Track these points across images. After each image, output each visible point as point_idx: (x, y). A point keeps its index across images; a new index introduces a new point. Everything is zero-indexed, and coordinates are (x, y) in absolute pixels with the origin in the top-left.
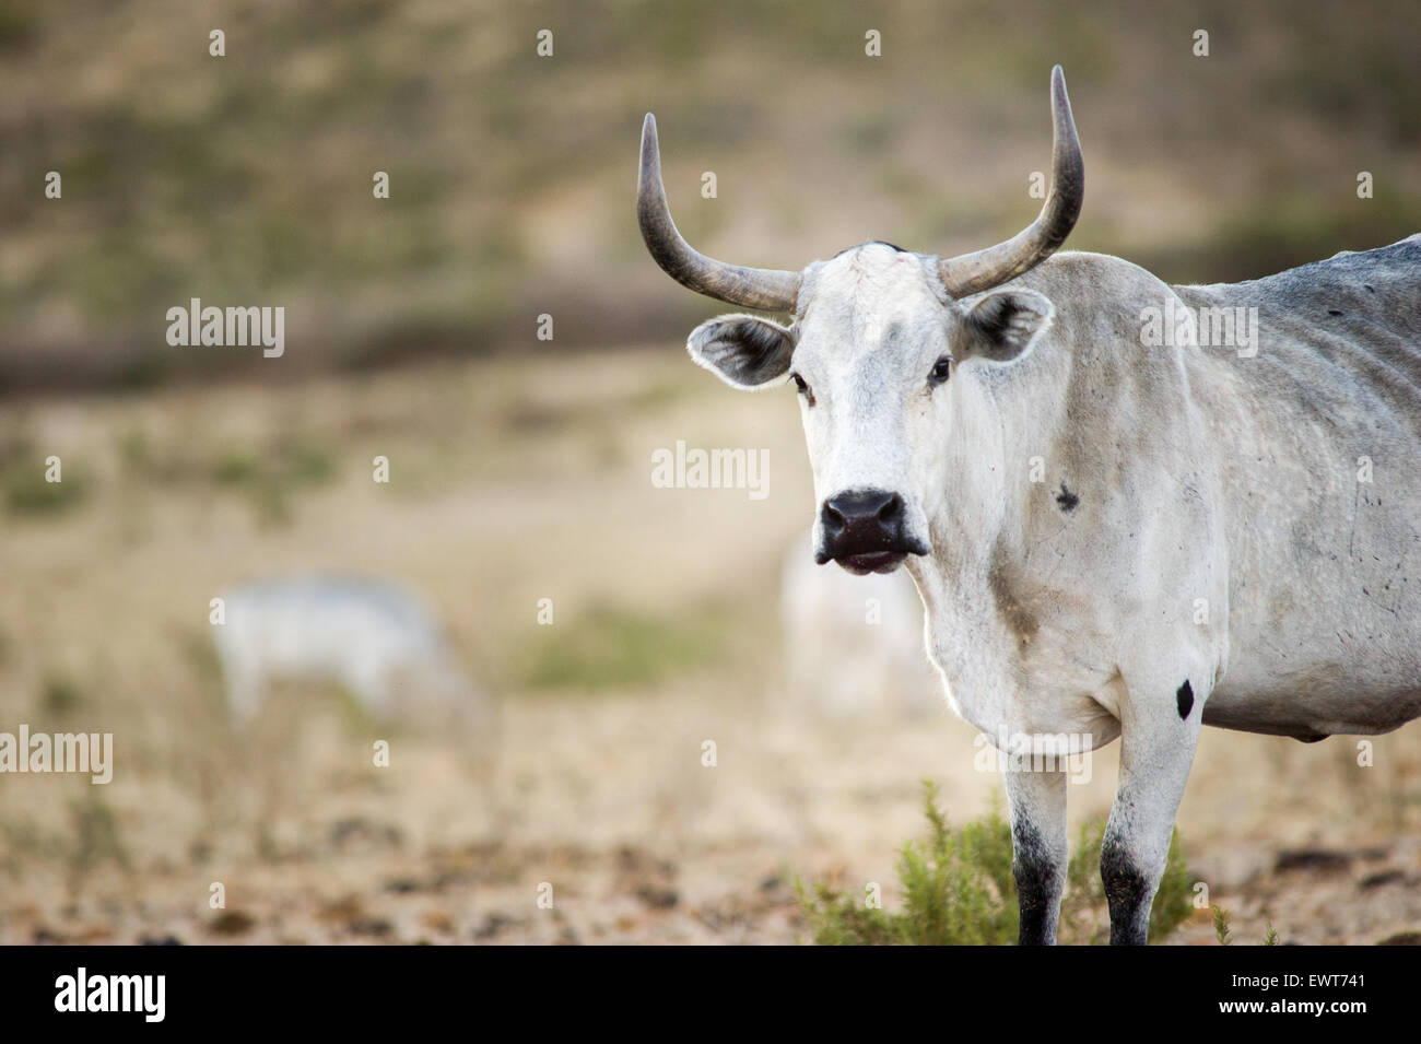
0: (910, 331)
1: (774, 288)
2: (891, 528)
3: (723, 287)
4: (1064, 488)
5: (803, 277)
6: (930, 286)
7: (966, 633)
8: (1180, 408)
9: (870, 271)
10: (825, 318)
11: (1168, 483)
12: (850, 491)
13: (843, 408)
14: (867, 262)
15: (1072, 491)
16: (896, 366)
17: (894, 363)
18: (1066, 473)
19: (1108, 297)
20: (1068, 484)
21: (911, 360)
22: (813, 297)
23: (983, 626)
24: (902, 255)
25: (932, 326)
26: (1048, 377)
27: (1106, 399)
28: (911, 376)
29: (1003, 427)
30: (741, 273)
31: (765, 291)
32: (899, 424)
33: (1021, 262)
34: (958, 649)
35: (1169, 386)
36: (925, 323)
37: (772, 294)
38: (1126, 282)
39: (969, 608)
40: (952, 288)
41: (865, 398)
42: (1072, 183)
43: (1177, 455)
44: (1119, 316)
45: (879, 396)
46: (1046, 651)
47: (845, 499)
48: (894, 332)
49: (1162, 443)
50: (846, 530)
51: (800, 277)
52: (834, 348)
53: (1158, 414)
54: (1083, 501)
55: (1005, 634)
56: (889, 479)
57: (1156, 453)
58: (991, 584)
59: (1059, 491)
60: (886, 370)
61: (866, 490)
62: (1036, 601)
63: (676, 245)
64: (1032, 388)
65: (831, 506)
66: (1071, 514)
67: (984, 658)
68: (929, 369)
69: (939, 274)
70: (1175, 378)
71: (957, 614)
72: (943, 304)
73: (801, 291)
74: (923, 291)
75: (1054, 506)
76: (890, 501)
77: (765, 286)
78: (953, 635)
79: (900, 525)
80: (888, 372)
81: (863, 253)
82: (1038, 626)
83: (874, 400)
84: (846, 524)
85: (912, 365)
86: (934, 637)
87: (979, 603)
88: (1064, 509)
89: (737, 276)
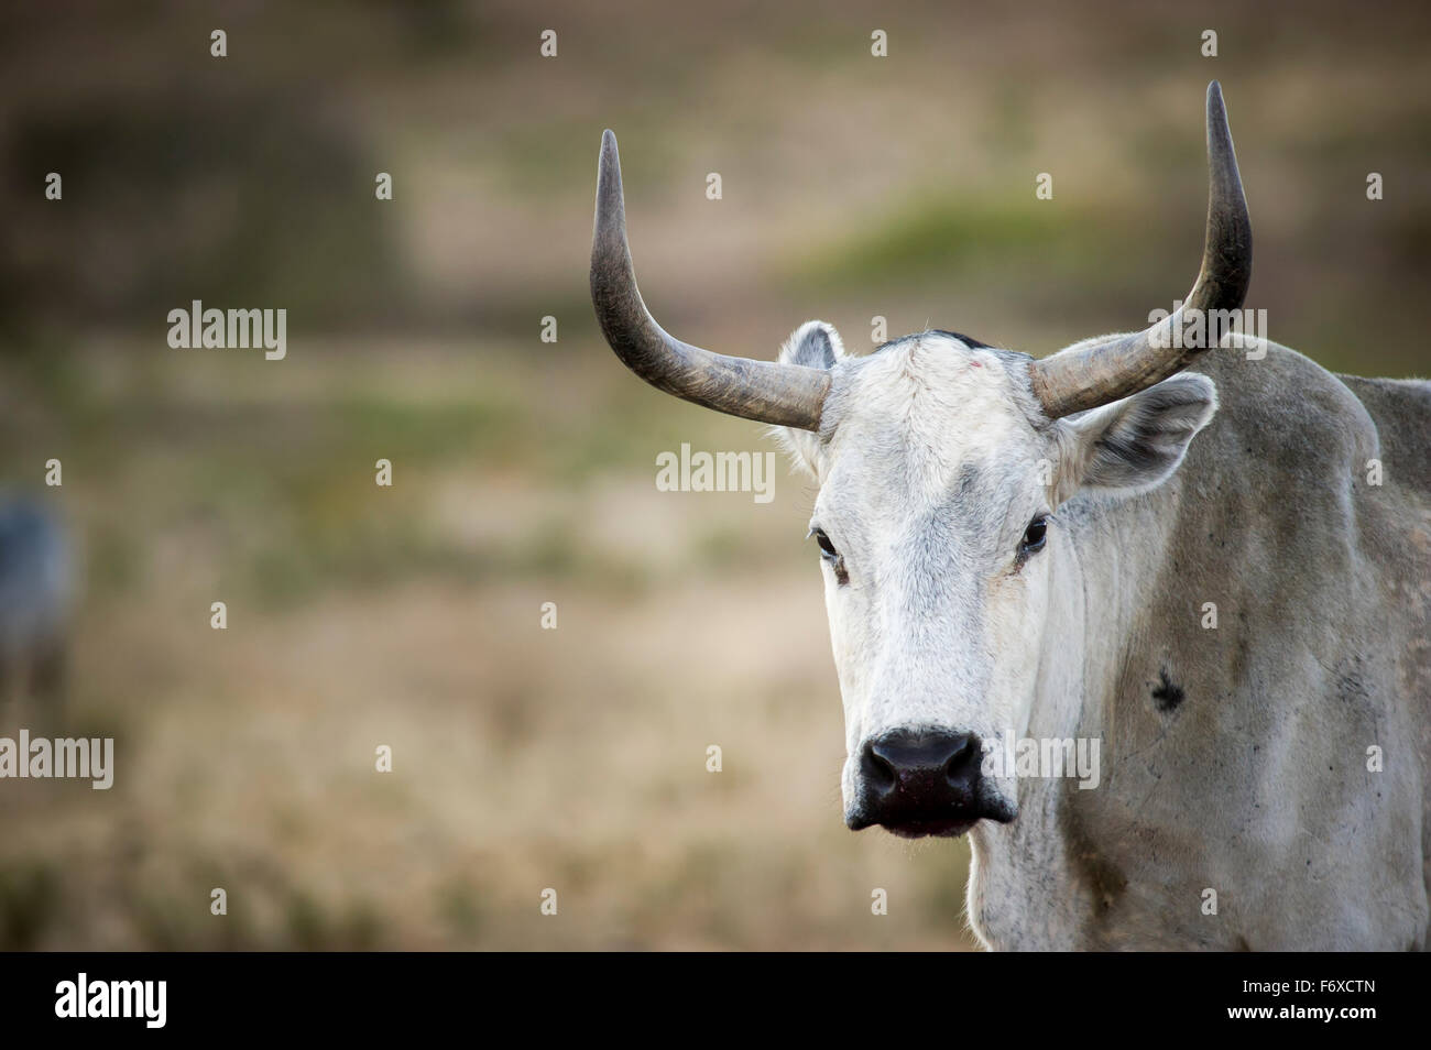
0: (991, 480)
1: (788, 395)
2: (964, 785)
3: (712, 391)
4: (1164, 677)
5: (831, 380)
6: (1018, 403)
7: (1024, 892)
8: (1338, 561)
9: (931, 380)
10: (866, 452)
11: (1312, 672)
12: (905, 731)
13: (892, 596)
14: (927, 366)
15: (1174, 683)
16: (970, 533)
17: (967, 528)
18: (1168, 654)
19: (1242, 399)
20: (1171, 671)
21: (992, 524)
22: (846, 415)
23: (1047, 882)
24: (980, 354)
25: (1024, 469)
26: (1150, 513)
27: (1228, 548)
28: (993, 548)
29: (1085, 590)
30: (738, 370)
31: (773, 398)
32: (974, 622)
33: (1153, 371)
34: (1013, 916)
35: (1323, 530)
36: (1013, 465)
37: (785, 402)
38: (1273, 376)
39: (1029, 857)
40: (1050, 404)
41: (926, 583)
42: (1234, 264)
43: (1329, 630)
44: (1257, 426)
45: (946, 582)
46: (1136, 917)
47: (897, 742)
48: (968, 478)
49: (1308, 613)
50: (897, 788)
51: (825, 381)
52: (879, 501)
53: (1304, 570)
54: (1189, 696)
55: (1078, 893)
56: (962, 710)
57: (1298, 626)
58: (1059, 822)
59: (1157, 682)
60: (956, 539)
61: (928, 729)
62: (1123, 844)
63: (646, 333)
64: (1127, 531)
65: (876, 752)
66: (1172, 716)
67: (1046, 926)
68: (1020, 536)
69: (1032, 385)
70: (1332, 518)
71: (1013, 865)
72: (1037, 429)
73: (829, 401)
74: (1009, 411)
75: (1149, 704)
76: (964, 746)
77: (773, 389)
78: (1008, 895)
79: (977, 778)
80: (958, 540)
81: (920, 350)
82: (1126, 883)
83: (939, 587)
84: (899, 779)
85: (994, 533)
86: (981, 897)
87: (1044, 850)
88: (1162, 709)
89: (733, 375)
